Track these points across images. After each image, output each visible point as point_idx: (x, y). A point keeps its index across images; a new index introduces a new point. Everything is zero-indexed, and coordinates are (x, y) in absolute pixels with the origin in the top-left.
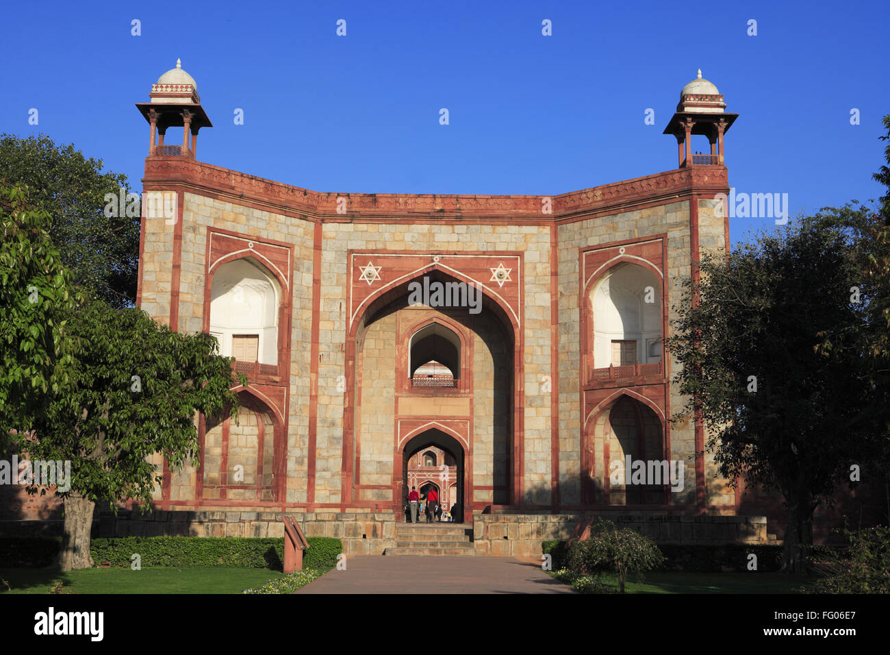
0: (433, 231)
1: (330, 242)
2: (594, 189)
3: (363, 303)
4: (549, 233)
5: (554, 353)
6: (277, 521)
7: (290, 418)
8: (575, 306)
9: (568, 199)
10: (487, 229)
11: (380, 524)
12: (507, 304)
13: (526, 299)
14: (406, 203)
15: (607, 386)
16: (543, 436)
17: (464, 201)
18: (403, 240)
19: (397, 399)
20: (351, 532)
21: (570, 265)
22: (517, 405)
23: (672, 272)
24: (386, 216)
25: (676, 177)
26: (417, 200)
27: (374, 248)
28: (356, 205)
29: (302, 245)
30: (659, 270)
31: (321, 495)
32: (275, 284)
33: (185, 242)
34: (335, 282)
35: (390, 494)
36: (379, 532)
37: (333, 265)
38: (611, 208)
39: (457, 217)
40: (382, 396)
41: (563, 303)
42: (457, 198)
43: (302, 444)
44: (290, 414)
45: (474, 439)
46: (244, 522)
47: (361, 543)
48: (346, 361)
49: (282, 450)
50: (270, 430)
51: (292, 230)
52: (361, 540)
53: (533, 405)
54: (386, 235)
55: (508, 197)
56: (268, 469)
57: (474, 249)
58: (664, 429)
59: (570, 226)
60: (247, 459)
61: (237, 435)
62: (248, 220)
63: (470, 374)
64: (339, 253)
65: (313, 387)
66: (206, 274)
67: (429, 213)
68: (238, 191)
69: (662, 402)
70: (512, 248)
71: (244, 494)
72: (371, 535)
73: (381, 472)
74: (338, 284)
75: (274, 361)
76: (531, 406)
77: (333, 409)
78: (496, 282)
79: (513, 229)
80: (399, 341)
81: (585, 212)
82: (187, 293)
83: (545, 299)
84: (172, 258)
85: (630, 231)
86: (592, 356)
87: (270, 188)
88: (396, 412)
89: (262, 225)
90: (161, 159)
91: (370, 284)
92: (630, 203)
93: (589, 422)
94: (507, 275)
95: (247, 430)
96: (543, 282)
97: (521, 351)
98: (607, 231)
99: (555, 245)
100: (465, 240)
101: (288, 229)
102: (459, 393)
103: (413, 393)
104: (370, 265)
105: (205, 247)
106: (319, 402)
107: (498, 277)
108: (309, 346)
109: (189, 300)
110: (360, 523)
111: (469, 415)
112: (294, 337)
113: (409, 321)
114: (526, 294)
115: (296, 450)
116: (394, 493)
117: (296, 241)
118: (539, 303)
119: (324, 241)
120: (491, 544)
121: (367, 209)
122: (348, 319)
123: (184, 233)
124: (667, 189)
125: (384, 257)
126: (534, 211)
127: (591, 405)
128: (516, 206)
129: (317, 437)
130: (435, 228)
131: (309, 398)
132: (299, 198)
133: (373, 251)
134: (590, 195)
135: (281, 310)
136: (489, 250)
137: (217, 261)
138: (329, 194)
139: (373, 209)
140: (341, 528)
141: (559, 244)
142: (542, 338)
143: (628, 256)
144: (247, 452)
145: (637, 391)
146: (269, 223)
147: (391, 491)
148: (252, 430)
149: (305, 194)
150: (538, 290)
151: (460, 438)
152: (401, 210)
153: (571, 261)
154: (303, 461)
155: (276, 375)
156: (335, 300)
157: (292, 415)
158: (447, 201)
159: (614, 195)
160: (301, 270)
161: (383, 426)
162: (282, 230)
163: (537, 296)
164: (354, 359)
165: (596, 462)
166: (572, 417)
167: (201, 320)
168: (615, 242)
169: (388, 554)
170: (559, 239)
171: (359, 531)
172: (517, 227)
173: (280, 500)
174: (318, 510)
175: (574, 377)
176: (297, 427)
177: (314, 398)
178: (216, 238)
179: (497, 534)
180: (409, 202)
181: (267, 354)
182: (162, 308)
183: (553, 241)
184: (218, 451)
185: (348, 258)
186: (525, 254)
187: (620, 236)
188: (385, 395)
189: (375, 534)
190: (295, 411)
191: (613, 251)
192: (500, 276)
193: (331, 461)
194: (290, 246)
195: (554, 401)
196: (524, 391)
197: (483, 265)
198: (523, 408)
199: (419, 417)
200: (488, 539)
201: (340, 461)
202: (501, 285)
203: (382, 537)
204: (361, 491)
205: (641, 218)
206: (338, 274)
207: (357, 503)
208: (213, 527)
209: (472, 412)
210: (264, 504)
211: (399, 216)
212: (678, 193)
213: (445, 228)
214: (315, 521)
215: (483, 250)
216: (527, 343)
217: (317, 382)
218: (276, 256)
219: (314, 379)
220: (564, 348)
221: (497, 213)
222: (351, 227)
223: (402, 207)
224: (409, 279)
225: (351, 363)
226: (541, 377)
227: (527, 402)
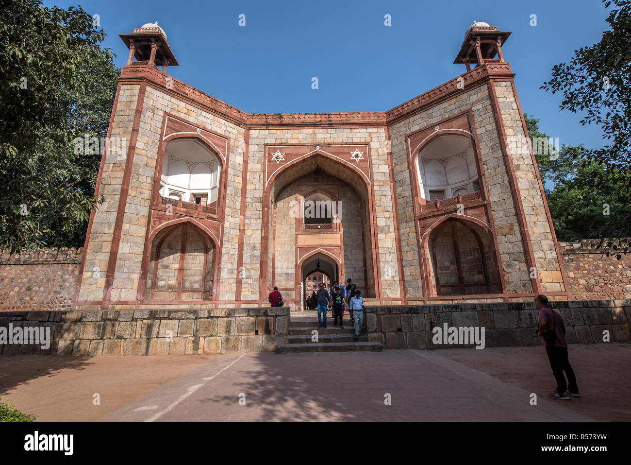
0: (315, 133)
1: (254, 140)
2: (412, 100)
3: (274, 173)
4: (384, 131)
5: (393, 200)
7: (224, 243)
8: (406, 169)
9: (394, 111)
10: (348, 130)
11: (272, 319)
12: (362, 172)
13: (373, 169)
14: (299, 118)
15: (436, 214)
16: (391, 251)
17: (333, 116)
18: (298, 138)
19: (297, 235)
20: (243, 328)
21: (399, 146)
22: (373, 232)
23: (479, 131)
24: (288, 125)
26: (305, 116)
27: (280, 143)
28: (269, 120)
29: (236, 140)
30: (468, 132)
31: (246, 295)
33: (144, 117)
34: (257, 162)
35: (293, 294)
36: (271, 328)
37: (255, 152)
38: (423, 108)
39: (329, 125)
40: (288, 234)
41: (398, 168)
42: (329, 115)
43: (232, 260)
45: (344, 258)
46: (136, 320)
47: (252, 341)
48: (263, 208)
49: (216, 263)
50: (211, 251)
52: (253, 338)
53: (383, 231)
54: (287, 136)
55: (359, 113)
56: (209, 277)
57: (340, 141)
59: (397, 125)
62: (197, 116)
64: (259, 146)
65: (242, 224)
66: (161, 141)
67: (313, 123)
68: (190, 97)
69: (484, 218)
70: (363, 140)
71: (192, 295)
72: (263, 332)
74: (258, 164)
76: (381, 232)
77: (254, 237)
78: (355, 160)
79: (363, 130)
81: (407, 114)
82: (143, 149)
83: (385, 168)
84: (132, 125)
85: (442, 115)
86: (421, 198)
87: (215, 102)
88: (296, 243)
91: (278, 163)
92: (439, 100)
93: (424, 239)
94: (360, 155)
96: (383, 159)
97: (373, 199)
98: (424, 120)
100: (335, 137)
101: (226, 128)
102: (333, 231)
103: (307, 232)
104: (278, 152)
105: (161, 123)
106: (246, 234)
108: (239, 199)
109: (144, 154)
112: (228, 192)
113: (302, 191)
114: (373, 166)
115: (228, 264)
116: (296, 293)
117: (231, 136)
118: (381, 171)
119: (250, 140)
121: (276, 122)
122: (264, 182)
123: (143, 110)
125: (286, 148)
126: (374, 120)
127: (424, 228)
128: (363, 118)
129: (244, 256)
130: (317, 131)
131: (238, 231)
132: (235, 113)
134: (410, 104)
135: (221, 175)
136: (349, 142)
137: (171, 135)
138: (254, 114)
139: (279, 122)
140: (233, 325)
141: (391, 137)
142: (386, 191)
143: (442, 130)
144: (196, 267)
146: (213, 122)
147: (294, 291)
149: (239, 112)
150: (380, 163)
151: (335, 258)
152: (296, 122)
153: (401, 144)
154: (232, 272)
155: (215, 214)
156: (256, 172)
157: (225, 241)
158: (323, 116)
159: (427, 99)
160: (235, 153)
161: (289, 252)
162: (222, 128)
163: (380, 166)
165: (430, 266)
166: (410, 238)
167: (153, 169)
168: (431, 125)
170: (391, 134)
171: (251, 327)
172: (365, 129)
173: (213, 299)
175: (409, 212)
176: (229, 249)
177: (242, 231)
178: (170, 121)
179: (391, 326)
180: (301, 117)
183: (388, 135)
184: (176, 266)
185: (265, 149)
186: (371, 144)
188: (290, 233)
189: (267, 331)
190: (228, 238)
191: (430, 130)
192: (357, 156)
193: (252, 271)
194: (228, 138)
195: (396, 228)
196: (377, 223)
197: (346, 150)
198: (377, 234)
199: (311, 246)
200: (381, 331)
201: (258, 272)
202: (358, 161)
203: (274, 334)
205: (449, 105)
206: (258, 157)
209: (342, 242)
212: (477, 82)
213: (322, 131)
214: (206, 318)
215: (345, 142)
216: (376, 194)
217: (244, 221)
218: (217, 141)
219: (242, 219)
220: (400, 195)
221: (352, 121)
222: (266, 132)
223: (297, 120)
224: (301, 159)
225: (266, 209)
226: (387, 215)
227: (379, 230)
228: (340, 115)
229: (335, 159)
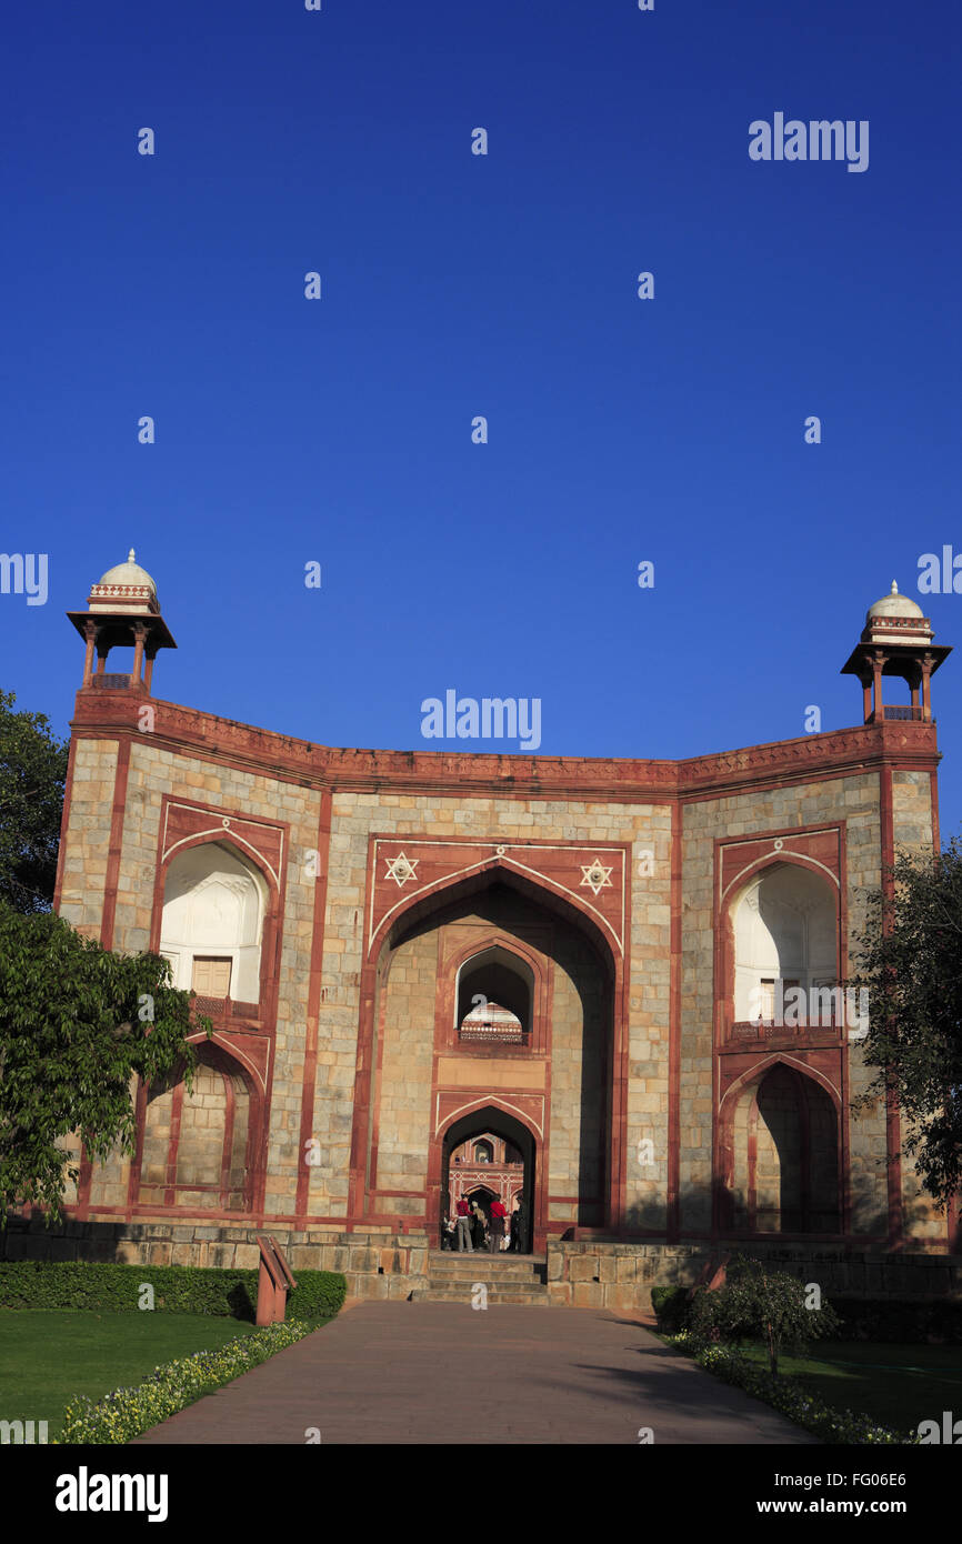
0: (497, 809)
1: (343, 822)
2: (738, 752)
3: (390, 912)
4: (670, 815)
5: (674, 996)
6: (249, 1243)
7: (274, 1084)
8: (707, 925)
9: (697, 767)
10: (578, 807)
11: (405, 1251)
12: (606, 922)
13: (633, 914)
14: (457, 766)
15: (753, 1049)
16: (656, 1123)
17: (543, 766)
18: (451, 822)
19: (436, 1059)
20: (360, 1263)
21: (700, 863)
22: (617, 1074)
23: (853, 880)
24: (428, 785)
25: (860, 737)
26: (474, 762)
27: (408, 832)
28: (383, 768)
29: (302, 825)
30: (833, 876)
31: (318, 1203)
32: (260, 882)
33: (129, 817)
34: (349, 880)
35: (421, 1206)
36: (403, 1264)
37: (346, 855)
38: (761, 782)
39: (532, 789)
40: (413, 1054)
41: (689, 921)
42: (534, 761)
43: (290, 1125)
44: (274, 1078)
45: (551, 1125)
46: (199, 1242)
47: (375, 1282)
48: (362, 1000)
49: (260, 1131)
50: (244, 1102)
51: (288, 801)
52: (375, 1276)
53: (642, 1074)
54: (426, 814)
55: (609, 761)
56: (238, 1162)
57: (557, 836)
58: (839, 1117)
59: (700, 806)
60: (208, 1146)
61: (194, 1107)
62: (223, 785)
63: (547, 1024)
64: (356, 838)
65: (311, 1038)
66: (158, 865)
67: (491, 782)
68: (210, 743)
69: (836, 1077)
70: (613, 837)
71: (201, 1199)
72: (391, 1270)
73: (409, 1171)
74: (352, 885)
75: (253, 998)
76: (638, 1076)
77: (339, 1070)
78: (590, 888)
79: (616, 808)
80: (442, 973)
81: (723, 786)
82: (129, 892)
83: (662, 915)
84: (108, 840)
85: (791, 815)
86: (733, 1003)
87: (257, 739)
88: (435, 1079)
89: (243, 793)
90: (99, 693)
91: (400, 885)
92: (791, 774)
93: (726, 1103)
94: (605, 876)
95: (210, 1101)
96: (659, 889)
97: (625, 992)
98: (755, 815)
99: (678, 834)
100: (543, 822)
101: (282, 800)
102: (530, 1053)
103: (461, 1051)
104: (402, 858)
105: (158, 824)
106: (319, 1061)
107: (593, 880)
108: (307, 977)
109: (131, 902)
110: (374, 1249)
111: (543, 1086)
112: (284, 962)
113: (457, 942)
114: (633, 907)
115: (282, 1133)
116: (428, 1203)
117: (293, 818)
118: (652, 920)
119: (334, 821)
120: (573, 1289)
121: (400, 774)
122: (366, 936)
123: (127, 802)
124: (846, 754)
125: (423, 846)
126: (648, 783)
127: (729, 1077)
128: (621, 774)
129: (315, 1114)
130: (501, 805)
131: (304, 1055)
132: (300, 755)
133: (406, 837)
134: (732, 761)
135: (267, 921)
136: (579, 839)
137: (175, 846)
138: (344, 750)
139: (408, 775)
140: (346, 1257)
141: (684, 833)
142: (657, 973)
143: (787, 852)
144: (208, 1135)
145: (801, 1057)
146: (254, 791)
147: (424, 1200)
148: (217, 1100)
149: (309, 750)
150: (652, 900)
151: (529, 1121)
152: (450, 776)
153: (703, 858)
154: (291, 1151)
155: (256, 1018)
156: (347, 908)
157: (277, 1080)
158: (519, 765)
159: (767, 762)
160: (300, 861)
161: (414, 1100)
162: (273, 803)
163: (650, 909)
164: (373, 999)
165: (737, 1164)
166: (700, 1095)
167: (148, 934)
168: (768, 832)
169: (416, 1299)
170: (684, 825)
171: (373, 1262)
172: (622, 805)
173: (255, 1209)
174: (312, 1228)
175: (704, 1033)
176: (285, 1098)
177: (311, 1055)
178: (173, 811)
179: (583, 1273)
180: (463, 764)
181: (243, 987)
182: (91, 913)
183: (676, 828)
184: (164, 1131)
185: (370, 846)
186: (635, 846)
187: (775, 823)
188: (418, 1053)
189: (397, 1267)
190: (283, 1074)
191: (765, 845)
192: (596, 878)
193: (334, 1152)
194: (285, 826)
195: (673, 1069)
196: (627, 1053)
197: (569, 862)
198: (627, 1080)
199: (470, 1088)
200: (569, 1280)
201: (347, 1153)
202: (596, 892)
203: (407, 1274)
204: (378, 1199)
205: (808, 797)
206: (353, 868)
207: (370, 1218)
208: (153, 1248)
209: (549, 1082)
210: (231, 1215)
211: (447, 786)
212: (863, 761)
213: (513, 804)
214: (307, 1244)
215: (570, 839)
216: (634, 980)
217: (316, 1031)
218: (263, 841)
219: (312, 1026)
220: (689, 989)
221: (593, 784)
222: (374, 800)
223: (451, 772)
224: (458, 880)
225: (368, 1003)
226: (654, 1032)
227: (631, 1070)
228: (560, 762)
229: (542, 884)
